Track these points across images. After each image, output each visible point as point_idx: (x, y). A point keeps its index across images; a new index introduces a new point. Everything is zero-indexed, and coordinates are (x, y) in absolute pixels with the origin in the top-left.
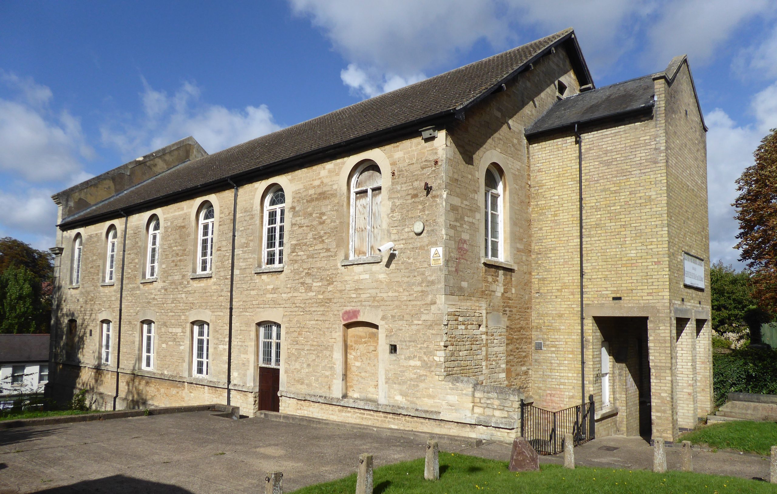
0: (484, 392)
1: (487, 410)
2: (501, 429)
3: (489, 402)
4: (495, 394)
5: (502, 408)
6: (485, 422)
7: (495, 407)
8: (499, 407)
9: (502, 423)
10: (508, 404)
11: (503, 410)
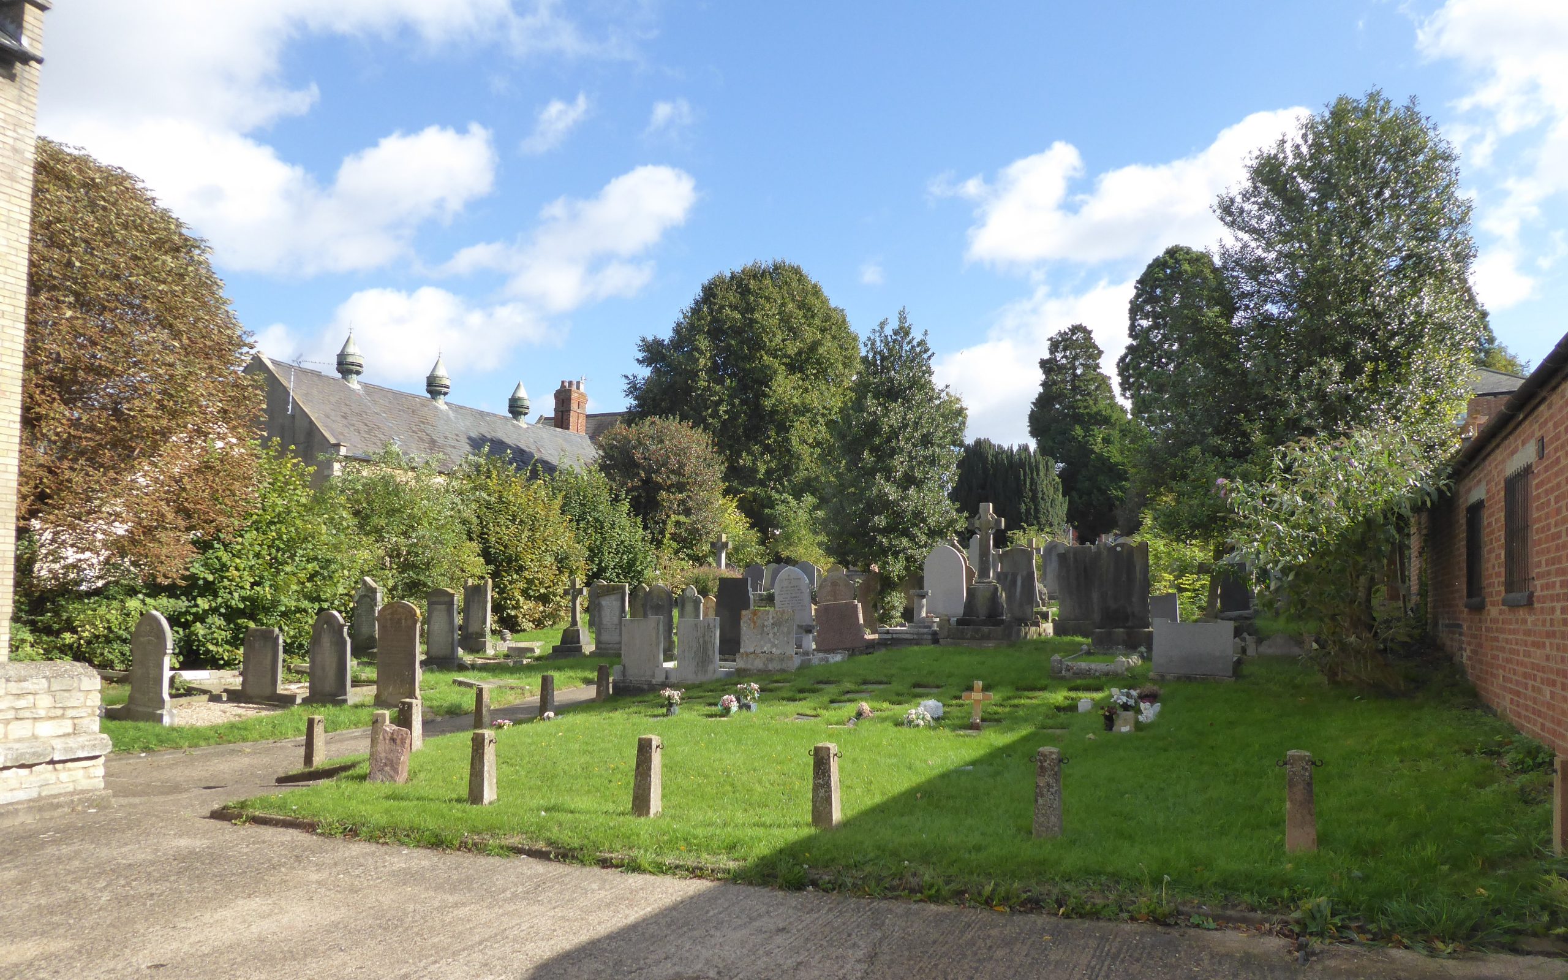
0: (8, 680)
1: (14, 725)
2: (69, 765)
3: (22, 703)
4: (44, 680)
5: (59, 712)
6: (34, 754)
7: (42, 713)
8: (52, 713)
9: (83, 747)
10: (75, 699)
11: (63, 716)
